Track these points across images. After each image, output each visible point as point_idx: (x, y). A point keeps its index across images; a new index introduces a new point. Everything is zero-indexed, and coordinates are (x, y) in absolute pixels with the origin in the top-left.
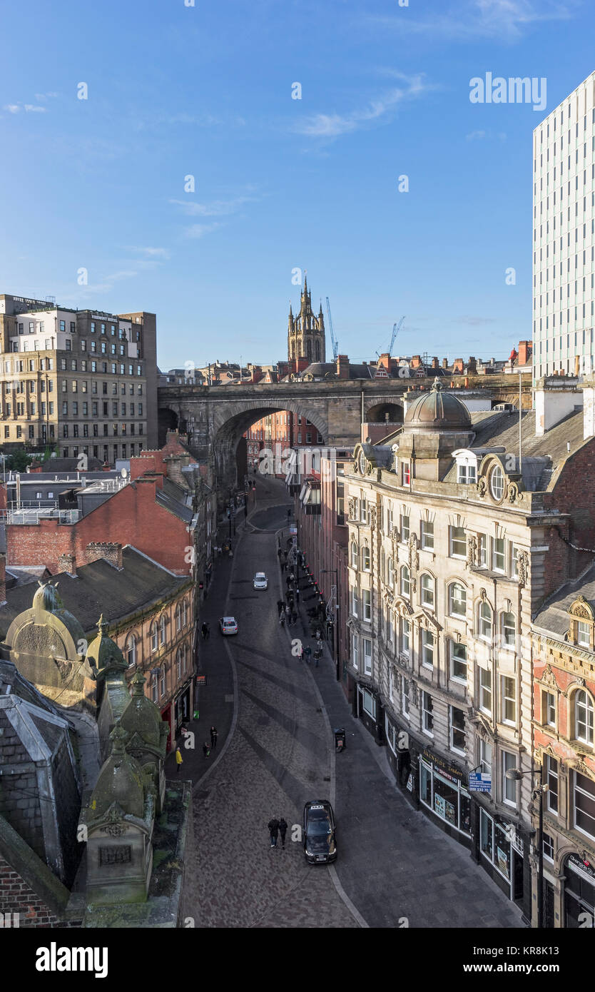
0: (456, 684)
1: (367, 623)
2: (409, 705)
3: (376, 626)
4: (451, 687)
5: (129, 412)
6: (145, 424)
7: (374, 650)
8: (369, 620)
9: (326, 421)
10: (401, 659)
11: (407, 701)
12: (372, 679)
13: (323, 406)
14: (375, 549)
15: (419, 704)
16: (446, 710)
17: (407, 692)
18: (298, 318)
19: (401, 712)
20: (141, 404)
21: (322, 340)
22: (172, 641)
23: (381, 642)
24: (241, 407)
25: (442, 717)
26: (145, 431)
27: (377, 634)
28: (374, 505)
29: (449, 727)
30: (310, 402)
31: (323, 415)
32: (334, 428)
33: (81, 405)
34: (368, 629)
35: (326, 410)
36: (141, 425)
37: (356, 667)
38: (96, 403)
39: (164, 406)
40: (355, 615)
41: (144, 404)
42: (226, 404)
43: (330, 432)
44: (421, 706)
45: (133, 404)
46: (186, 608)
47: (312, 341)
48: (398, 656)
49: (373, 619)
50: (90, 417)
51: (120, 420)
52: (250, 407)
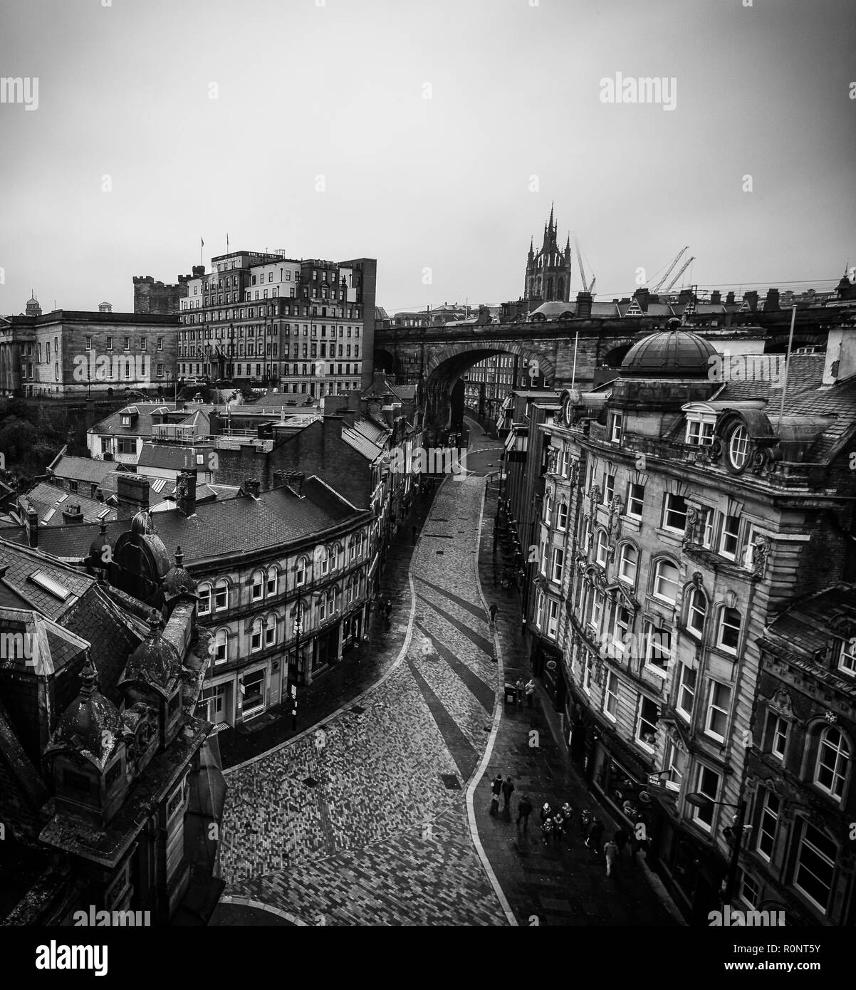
0: (651, 674)
1: (555, 584)
2: (591, 681)
3: (566, 588)
4: (645, 675)
5: (345, 353)
6: (360, 364)
7: (561, 614)
8: (558, 582)
9: (553, 365)
10: (587, 631)
11: (590, 676)
12: (556, 642)
13: (551, 348)
14: (574, 507)
15: (602, 682)
16: (636, 698)
17: (590, 666)
18: (540, 255)
19: (582, 686)
20: (357, 346)
21: (567, 277)
22: (344, 568)
23: (569, 607)
24: (457, 348)
25: (629, 704)
26: (359, 371)
27: (566, 598)
28: (578, 459)
29: (636, 718)
30: (536, 344)
31: (550, 358)
32: (561, 371)
33: (301, 347)
34: (556, 590)
35: (555, 352)
36: (356, 365)
37: (539, 626)
38: (315, 345)
39: (380, 347)
40: (544, 573)
41: (360, 346)
42: (442, 346)
43: (557, 376)
44: (605, 686)
45: (349, 346)
46: (363, 540)
47: (554, 278)
48: (584, 626)
49: (564, 583)
50: (309, 357)
51: (336, 361)
52: (466, 348)
